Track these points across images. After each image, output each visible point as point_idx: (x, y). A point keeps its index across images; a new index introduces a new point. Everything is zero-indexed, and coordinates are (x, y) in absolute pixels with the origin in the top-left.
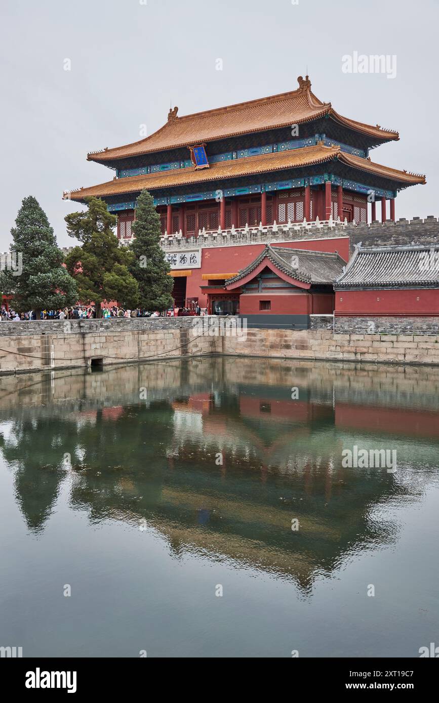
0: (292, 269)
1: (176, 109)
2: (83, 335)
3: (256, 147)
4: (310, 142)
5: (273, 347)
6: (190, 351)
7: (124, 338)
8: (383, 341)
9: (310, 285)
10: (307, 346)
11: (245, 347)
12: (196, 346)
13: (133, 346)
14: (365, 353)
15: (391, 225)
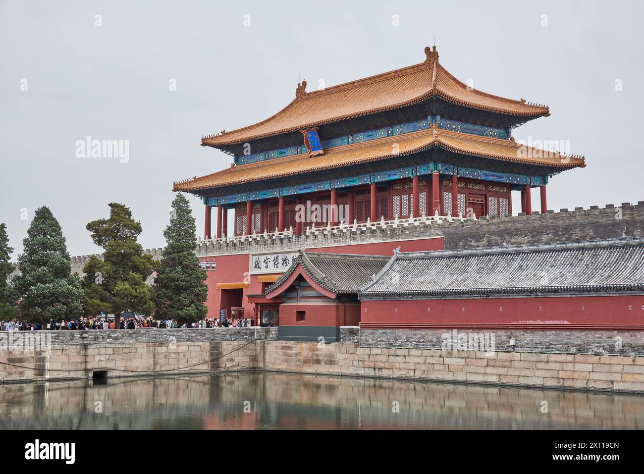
0: (321, 277)
1: (305, 83)
2: (85, 347)
3: (372, 130)
4: (424, 125)
5: (306, 362)
6: (223, 365)
7: (137, 349)
8: (397, 356)
9: (336, 294)
10: (334, 361)
11: (283, 362)
12: (232, 360)
13: (147, 359)
14: (382, 368)
15: (484, 223)
